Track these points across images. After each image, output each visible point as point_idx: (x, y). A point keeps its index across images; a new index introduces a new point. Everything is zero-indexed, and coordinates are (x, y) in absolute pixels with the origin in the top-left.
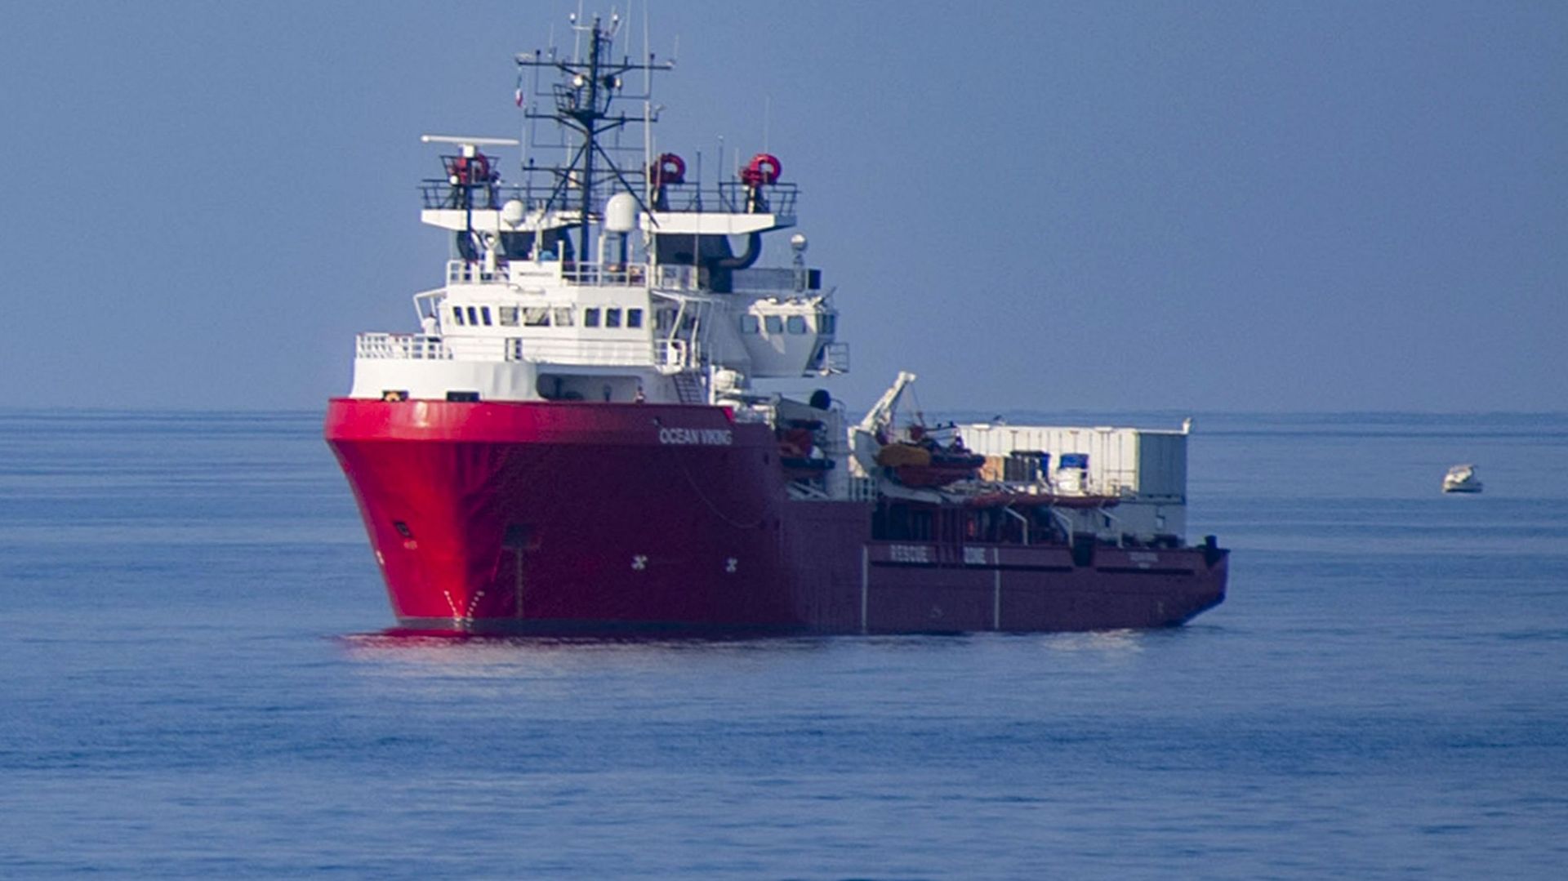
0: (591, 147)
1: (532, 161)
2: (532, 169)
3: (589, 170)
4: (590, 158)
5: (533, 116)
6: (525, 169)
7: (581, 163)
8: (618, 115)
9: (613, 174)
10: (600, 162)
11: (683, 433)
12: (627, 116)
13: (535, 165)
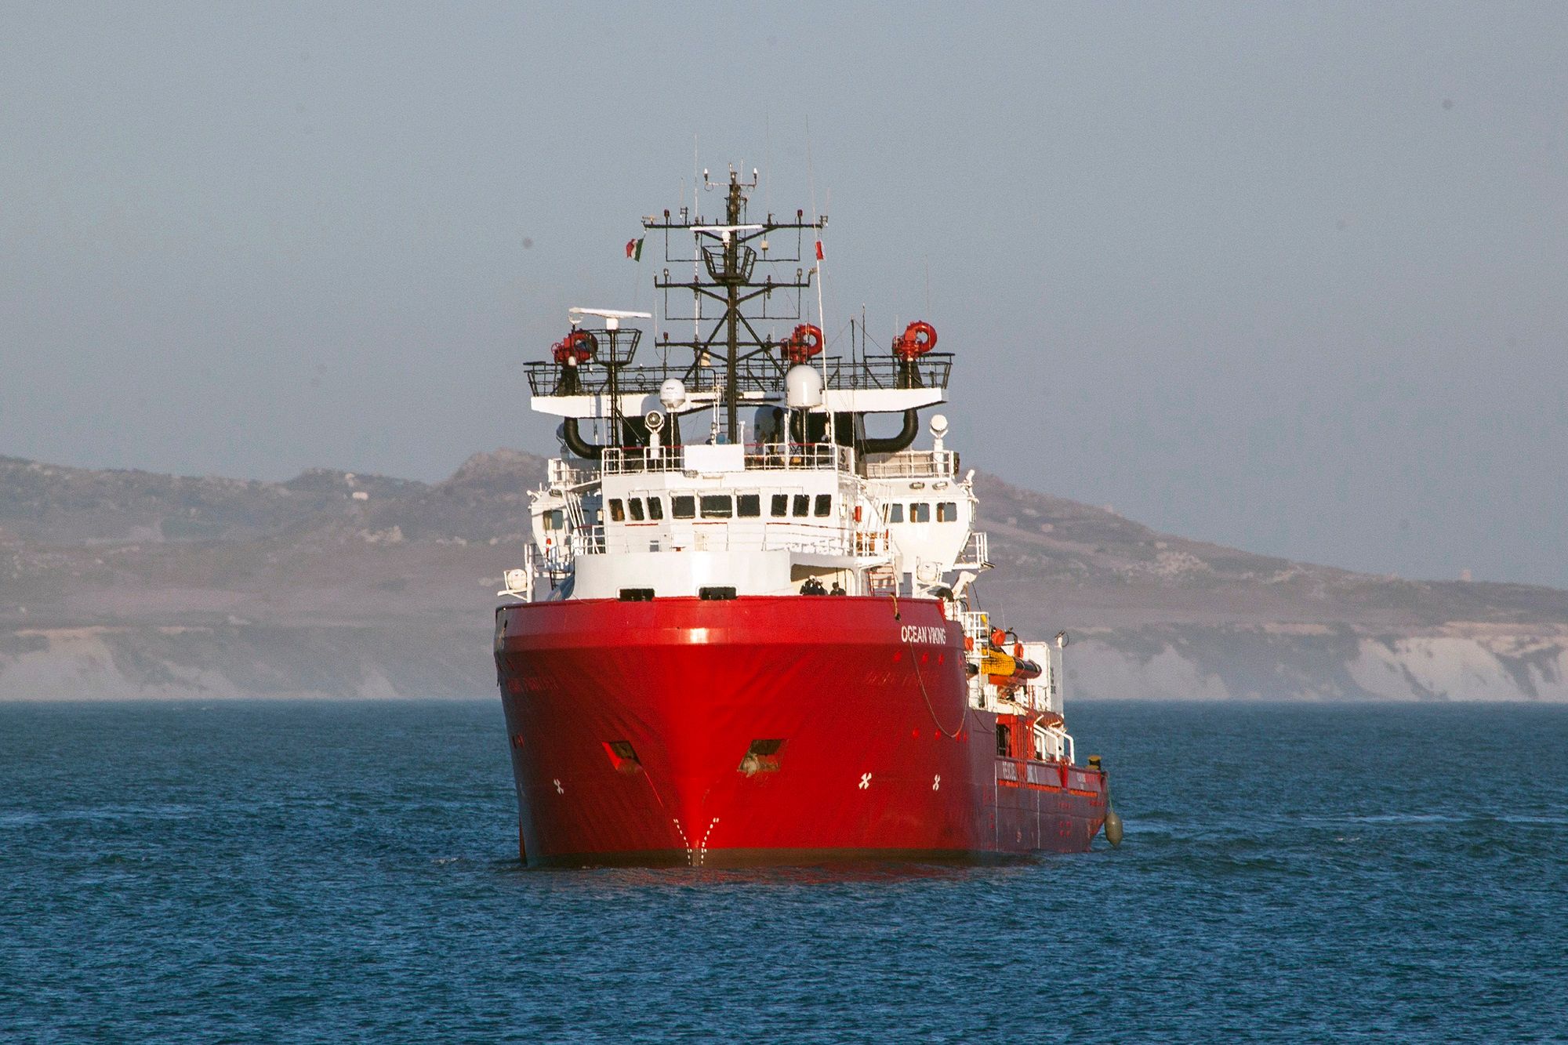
0: (733, 316)
1: (666, 336)
2: (665, 345)
3: (732, 343)
4: (732, 330)
5: (666, 286)
6: (657, 345)
7: (723, 335)
8: (764, 280)
9: (759, 347)
10: (743, 335)
11: (917, 631)
12: (773, 281)
13: (670, 340)
